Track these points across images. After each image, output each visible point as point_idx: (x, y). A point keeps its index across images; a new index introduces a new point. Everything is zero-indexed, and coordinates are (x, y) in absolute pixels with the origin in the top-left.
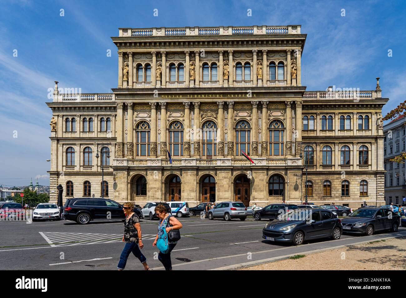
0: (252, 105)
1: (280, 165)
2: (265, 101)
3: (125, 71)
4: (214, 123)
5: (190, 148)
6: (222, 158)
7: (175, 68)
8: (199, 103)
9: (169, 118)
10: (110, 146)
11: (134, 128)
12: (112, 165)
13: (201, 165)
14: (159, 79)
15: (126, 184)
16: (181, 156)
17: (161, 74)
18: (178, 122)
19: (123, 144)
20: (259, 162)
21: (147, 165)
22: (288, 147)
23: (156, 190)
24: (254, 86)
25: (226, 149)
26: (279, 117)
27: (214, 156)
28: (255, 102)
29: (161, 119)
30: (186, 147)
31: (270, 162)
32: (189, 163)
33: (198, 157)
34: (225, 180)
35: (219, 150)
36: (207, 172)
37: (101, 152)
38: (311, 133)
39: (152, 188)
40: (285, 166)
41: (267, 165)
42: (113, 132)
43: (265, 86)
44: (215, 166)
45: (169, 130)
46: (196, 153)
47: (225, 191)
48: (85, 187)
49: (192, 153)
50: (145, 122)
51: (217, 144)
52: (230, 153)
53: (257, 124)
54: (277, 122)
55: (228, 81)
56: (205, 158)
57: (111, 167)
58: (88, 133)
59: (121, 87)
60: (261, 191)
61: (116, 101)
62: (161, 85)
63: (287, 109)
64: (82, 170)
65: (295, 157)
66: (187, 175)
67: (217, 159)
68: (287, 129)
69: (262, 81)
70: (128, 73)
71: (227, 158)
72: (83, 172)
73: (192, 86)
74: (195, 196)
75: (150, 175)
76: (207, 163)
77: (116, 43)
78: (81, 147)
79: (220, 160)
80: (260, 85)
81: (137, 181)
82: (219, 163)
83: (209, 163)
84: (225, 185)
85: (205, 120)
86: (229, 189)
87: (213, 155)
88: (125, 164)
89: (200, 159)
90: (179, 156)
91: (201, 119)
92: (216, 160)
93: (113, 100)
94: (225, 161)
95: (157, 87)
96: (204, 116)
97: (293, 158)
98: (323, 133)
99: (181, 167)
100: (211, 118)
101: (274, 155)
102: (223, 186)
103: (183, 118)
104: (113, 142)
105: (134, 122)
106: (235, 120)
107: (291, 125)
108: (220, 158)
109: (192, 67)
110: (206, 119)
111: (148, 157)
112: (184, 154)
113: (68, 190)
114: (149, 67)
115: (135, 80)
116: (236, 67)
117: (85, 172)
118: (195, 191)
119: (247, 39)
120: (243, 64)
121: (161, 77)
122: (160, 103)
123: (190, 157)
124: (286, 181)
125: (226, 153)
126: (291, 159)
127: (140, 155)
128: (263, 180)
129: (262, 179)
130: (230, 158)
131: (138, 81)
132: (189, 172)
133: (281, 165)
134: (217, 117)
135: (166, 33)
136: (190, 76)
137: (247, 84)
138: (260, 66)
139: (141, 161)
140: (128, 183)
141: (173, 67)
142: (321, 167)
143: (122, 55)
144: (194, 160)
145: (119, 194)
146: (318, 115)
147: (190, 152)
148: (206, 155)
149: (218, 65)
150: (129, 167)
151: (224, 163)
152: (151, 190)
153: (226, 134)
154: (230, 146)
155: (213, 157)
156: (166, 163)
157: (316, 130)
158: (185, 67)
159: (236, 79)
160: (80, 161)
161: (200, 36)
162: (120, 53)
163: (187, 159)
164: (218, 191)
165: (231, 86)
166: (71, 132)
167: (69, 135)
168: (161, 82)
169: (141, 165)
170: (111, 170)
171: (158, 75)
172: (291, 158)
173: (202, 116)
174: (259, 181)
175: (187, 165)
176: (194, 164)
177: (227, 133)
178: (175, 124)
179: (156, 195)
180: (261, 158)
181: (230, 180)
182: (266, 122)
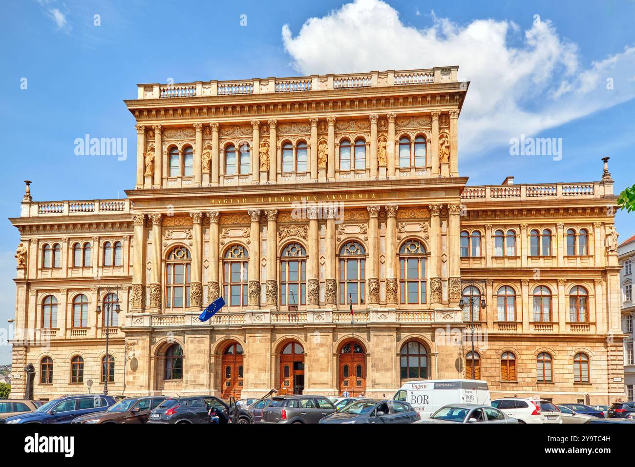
0: (368, 213)
1: (420, 321)
2: (392, 204)
3: (148, 159)
4: (302, 246)
5: (260, 291)
6: (316, 308)
7: (234, 152)
8: (276, 211)
9: (224, 239)
10: (120, 292)
11: (163, 258)
12: (123, 325)
13: (279, 322)
14: (206, 171)
15: (147, 359)
16: (243, 306)
17: (210, 161)
18: (238, 245)
19: (144, 288)
20: (383, 316)
21: (185, 324)
22: (434, 288)
23: (199, 369)
24: (373, 179)
25: (323, 292)
26: (417, 234)
27: (301, 305)
28: (374, 207)
29: (210, 241)
30: (252, 289)
31: (402, 316)
32: (258, 318)
33: (274, 308)
34: (322, 349)
35: (310, 294)
36: (289, 336)
37: (104, 303)
38: (475, 262)
39: (192, 366)
40: (431, 324)
41: (397, 321)
42: (126, 266)
43: (392, 178)
44: (304, 325)
45: (222, 261)
46: (270, 300)
47: (322, 370)
48: (74, 366)
49: (263, 300)
50: (181, 247)
51: (307, 284)
52: (330, 299)
53: (378, 247)
54: (413, 243)
55: (327, 172)
56: (285, 309)
57: (122, 329)
58: (81, 270)
59: (141, 187)
60: (387, 370)
61: (132, 212)
62: (210, 181)
63: (432, 219)
64: (68, 337)
65: (448, 307)
66: (254, 341)
67: (308, 310)
68: (433, 255)
69: (387, 169)
70: (153, 162)
71: (326, 310)
72: (70, 340)
73: (263, 182)
74: (268, 379)
75: (189, 342)
76: (289, 317)
77: (133, 111)
78: (69, 296)
79: (314, 312)
80: (382, 177)
81: (166, 354)
82: (310, 319)
83: (294, 318)
84: (320, 359)
85: (286, 241)
86: (328, 366)
87: (299, 304)
88: (146, 323)
89: (278, 311)
90: (240, 306)
91: (278, 239)
92: (306, 313)
93: (127, 210)
94: (321, 314)
95: (203, 186)
96: (283, 234)
97: (444, 309)
98: (498, 261)
99: (244, 326)
100: (297, 237)
101: (408, 304)
102: (318, 360)
103: (247, 239)
104: (126, 285)
105: (164, 248)
106: (339, 240)
107: (439, 248)
108: (312, 310)
109: (264, 149)
110: (288, 240)
111: (187, 309)
112: (249, 303)
113: (43, 374)
114: (189, 151)
115: (165, 175)
116: (341, 147)
117: (73, 340)
118: (268, 371)
119: (360, 96)
120: (352, 141)
121: (210, 168)
122: (209, 213)
123: (260, 309)
124: (433, 352)
125: (323, 299)
126: (442, 311)
127: (171, 306)
128: (389, 350)
129: (388, 347)
130: (330, 310)
131: (169, 176)
132: (259, 336)
133: (423, 321)
134: (307, 236)
135: (220, 90)
136: (260, 165)
137: (360, 176)
138: (382, 144)
139: (175, 316)
140: (150, 358)
141: (231, 149)
142: (496, 325)
143: (143, 132)
144: (267, 313)
145: (134, 378)
146: (488, 229)
147: (260, 298)
148: (287, 304)
149: (308, 144)
150: (154, 329)
151: (320, 317)
152: (192, 370)
153: (322, 265)
154: (330, 287)
155: (299, 306)
156: (219, 320)
157: (484, 258)
158: (251, 148)
159: (340, 168)
160: (66, 319)
161: (277, 94)
162: (140, 127)
163: (254, 311)
164: (309, 370)
165: (332, 180)
166: (52, 269)
167: (47, 275)
168: (210, 176)
169: (174, 325)
170: (120, 334)
171: (205, 164)
172: (441, 309)
173: (280, 235)
174: (383, 351)
175: (254, 322)
176: (266, 320)
177: (324, 263)
178: (233, 250)
179: (199, 378)
180: (386, 309)
181: (330, 350)
182: (394, 244)
